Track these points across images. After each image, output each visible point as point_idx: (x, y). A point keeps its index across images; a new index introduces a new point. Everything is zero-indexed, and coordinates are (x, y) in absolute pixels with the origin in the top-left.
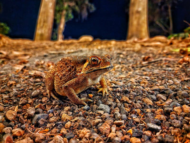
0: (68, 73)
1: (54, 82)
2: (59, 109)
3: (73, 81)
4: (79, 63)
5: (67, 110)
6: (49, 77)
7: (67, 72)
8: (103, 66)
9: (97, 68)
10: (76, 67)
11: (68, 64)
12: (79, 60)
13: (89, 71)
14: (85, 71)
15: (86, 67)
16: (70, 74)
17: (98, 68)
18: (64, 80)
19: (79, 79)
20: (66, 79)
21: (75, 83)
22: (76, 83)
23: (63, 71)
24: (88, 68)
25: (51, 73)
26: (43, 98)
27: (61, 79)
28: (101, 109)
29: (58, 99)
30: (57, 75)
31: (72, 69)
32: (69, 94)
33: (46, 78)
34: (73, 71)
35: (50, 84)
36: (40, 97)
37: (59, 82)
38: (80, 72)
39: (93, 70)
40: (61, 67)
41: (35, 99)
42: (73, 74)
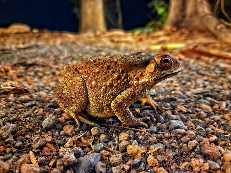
0: (117, 81)
1: (88, 98)
2: (108, 141)
3: (127, 93)
4: (136, 65)
5: (125, 138)
6: (78, 90)
7: (114, 80)
8: (176, 69)
9: (169, 72)
10: (127, 72)
11: (112, 68)
12: (138, 61)
13: (159, 76)
14: (151, 77)
15: (154, 71)
16: (121, 83)
17: (171, 72)
18: (111, 94)
19: (135, 90)
20: (115, 92)
21: (130, 96)
22: (132, 95)
23: (105, 79)
24: (158, 73)
25: (78, 85)
26: (64, 127)
27: (105, 92)
28: (178, 127)
29: (97, 125)
30: (96, 86)
31: (123, 75)
32: (125, 114)
33: (68, 92)
34: (124, 79)
35: (83, 102)
36: (58, 127)
37: (103, 97)
38: (138, 79)
39: (164, 75)
40: (99, 73)
41: (52, 132)
42: (125, 83)
